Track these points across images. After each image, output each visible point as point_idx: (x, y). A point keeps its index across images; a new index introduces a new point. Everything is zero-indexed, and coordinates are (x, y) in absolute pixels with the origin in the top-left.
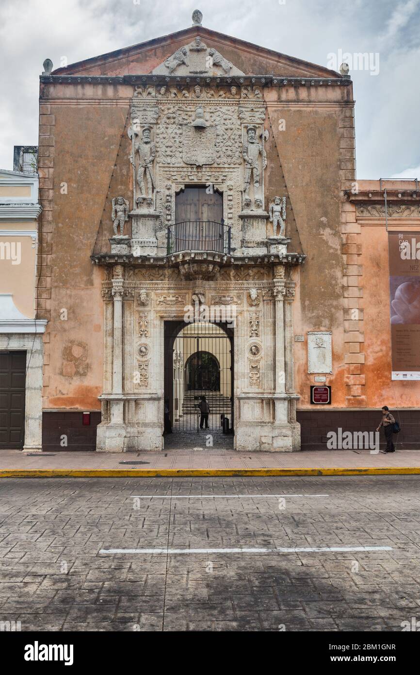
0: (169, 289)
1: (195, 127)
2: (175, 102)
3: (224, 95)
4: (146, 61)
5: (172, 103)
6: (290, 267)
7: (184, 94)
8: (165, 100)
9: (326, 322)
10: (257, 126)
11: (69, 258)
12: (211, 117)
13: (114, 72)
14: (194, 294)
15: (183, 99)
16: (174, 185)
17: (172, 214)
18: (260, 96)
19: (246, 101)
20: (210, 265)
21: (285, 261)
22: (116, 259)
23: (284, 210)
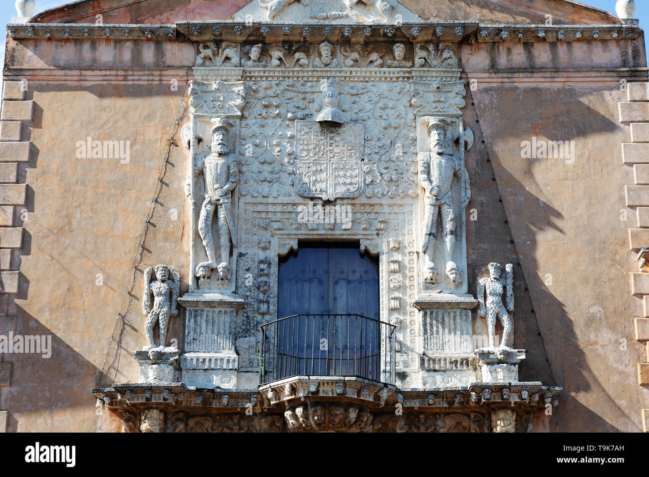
1: (320, 122)
2: (281, 74)
3: (380, 61)
5: (273, 77)
6: (528, 413)
7: (298, 60)
8: (260, 71)
10: (449, 120)
11: (48, 394)
12: (354, 103)
13: (158, 17)
15: (296, 69)
16: (275, 241)
17: (271, 301)
18: (454, 61)
19: (424, 71)
20: (351, 410)
21: (514, 399)
22: (148, 395)
23: (510, 292)
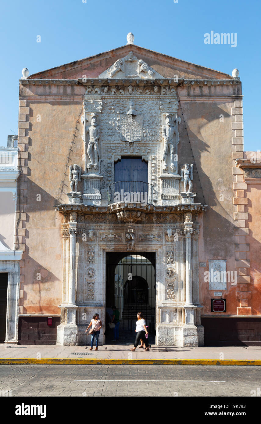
0: (109, 229)
1: (128, 115)
2: (115, 98)
3: (149, 93)
4: (94, 69)
5: (112, 99)
6: (196, 213)
7: (121, 92)
8: (107, 97)
9: (222, 253)
10: (173, 114)
11: (39, 207)
12: (140, 108)
13: (72, 77)
14: (127, 233)
15: (120, 96)
16: (113, 156)
17: (112, 176)
18: (175, 93)
19: (165, 96)
20: (138, 213)
21: (192, 209)
22: (72, 208)
23: (192, 173)
